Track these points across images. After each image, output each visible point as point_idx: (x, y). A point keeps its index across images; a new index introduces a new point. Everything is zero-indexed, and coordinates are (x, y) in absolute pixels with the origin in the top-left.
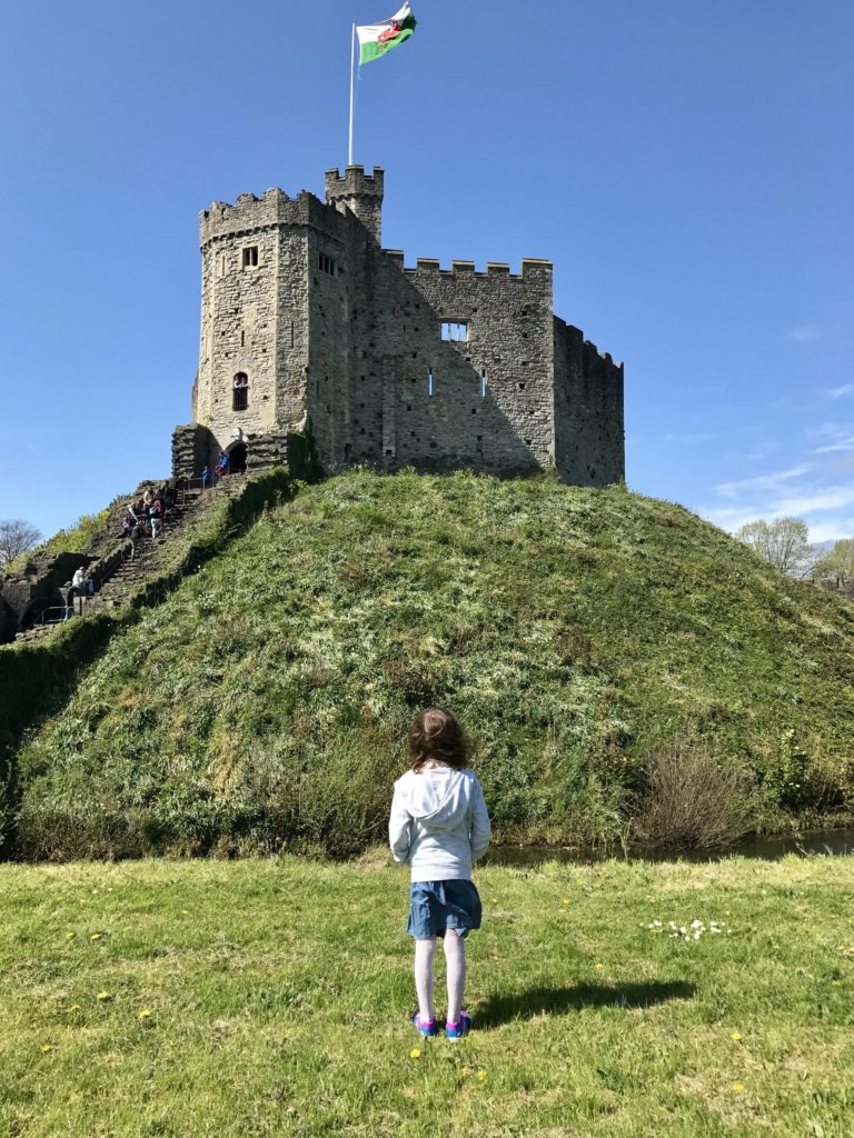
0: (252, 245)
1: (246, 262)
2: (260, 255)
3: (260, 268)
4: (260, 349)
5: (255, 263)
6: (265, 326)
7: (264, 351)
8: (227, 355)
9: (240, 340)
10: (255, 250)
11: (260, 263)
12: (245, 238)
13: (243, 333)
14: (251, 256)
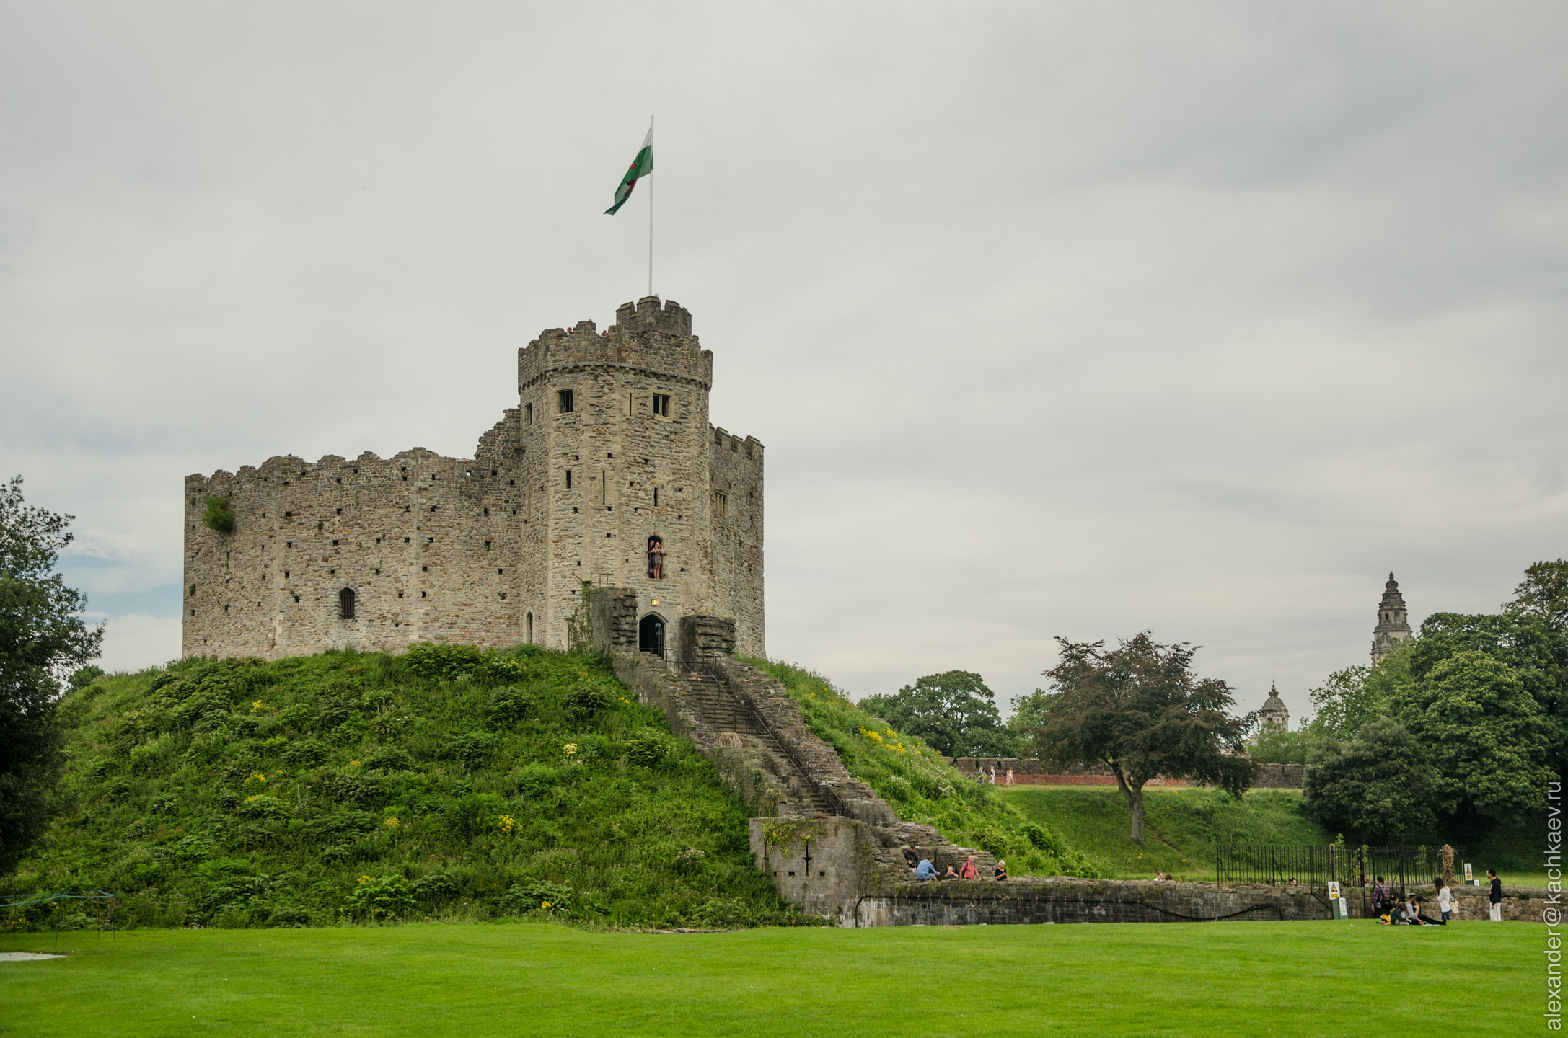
0: (663, 392)
1: (656, 411)
2: (673, 405)
3: (674, 422)
4: (676, 514)
5: (665, 413)
6: (680, 490)
7: (680, 517)
8: (636, 509)
9: (652, 497)
10: (666, 399)
11: (673, 415)
12: (655, 380)
13: (656, 489)
14: (661, 404)
